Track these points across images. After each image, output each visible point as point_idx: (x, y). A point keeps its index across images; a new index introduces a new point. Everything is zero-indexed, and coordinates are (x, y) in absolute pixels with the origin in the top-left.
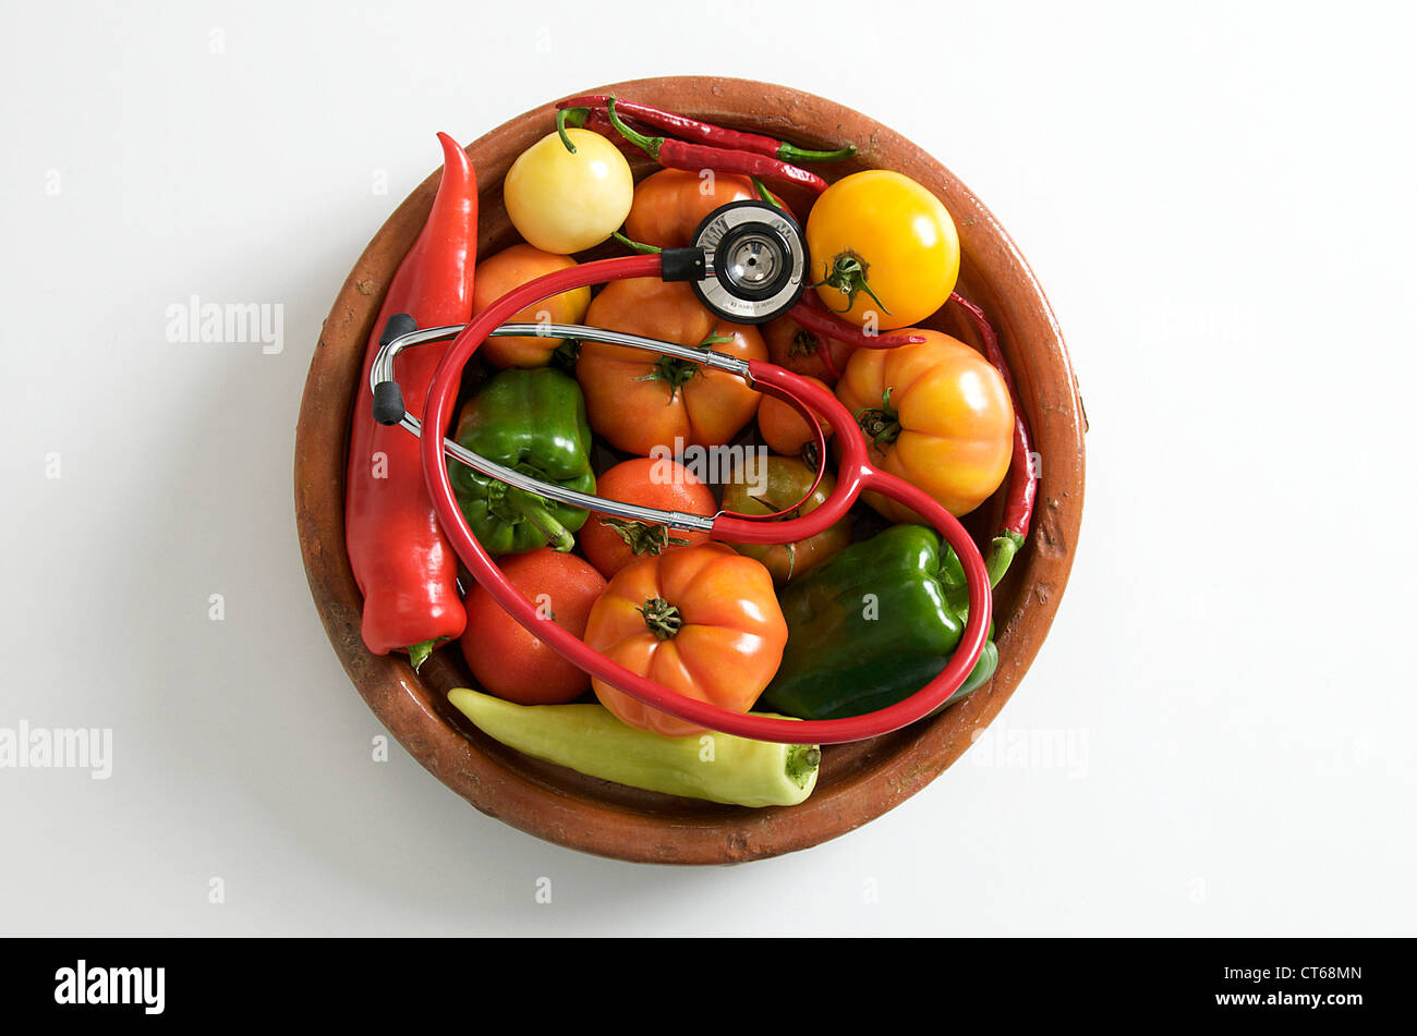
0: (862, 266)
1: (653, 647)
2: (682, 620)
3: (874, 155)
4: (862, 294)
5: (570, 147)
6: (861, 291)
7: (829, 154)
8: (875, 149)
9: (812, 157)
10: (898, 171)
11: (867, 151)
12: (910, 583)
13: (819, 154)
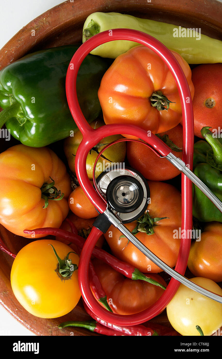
0: (58, 271)
1: (164, 88)
2: (150, 100)
3: (50, 326)
4: (62, 258)
5: (199, 328)
6: (62, 259)
7: (71, 325)
8: (50, 329)
9: (80, 324)
10: (39, 318)
11: (54, 327)
12: (41, 116)
13: (76, 325)
